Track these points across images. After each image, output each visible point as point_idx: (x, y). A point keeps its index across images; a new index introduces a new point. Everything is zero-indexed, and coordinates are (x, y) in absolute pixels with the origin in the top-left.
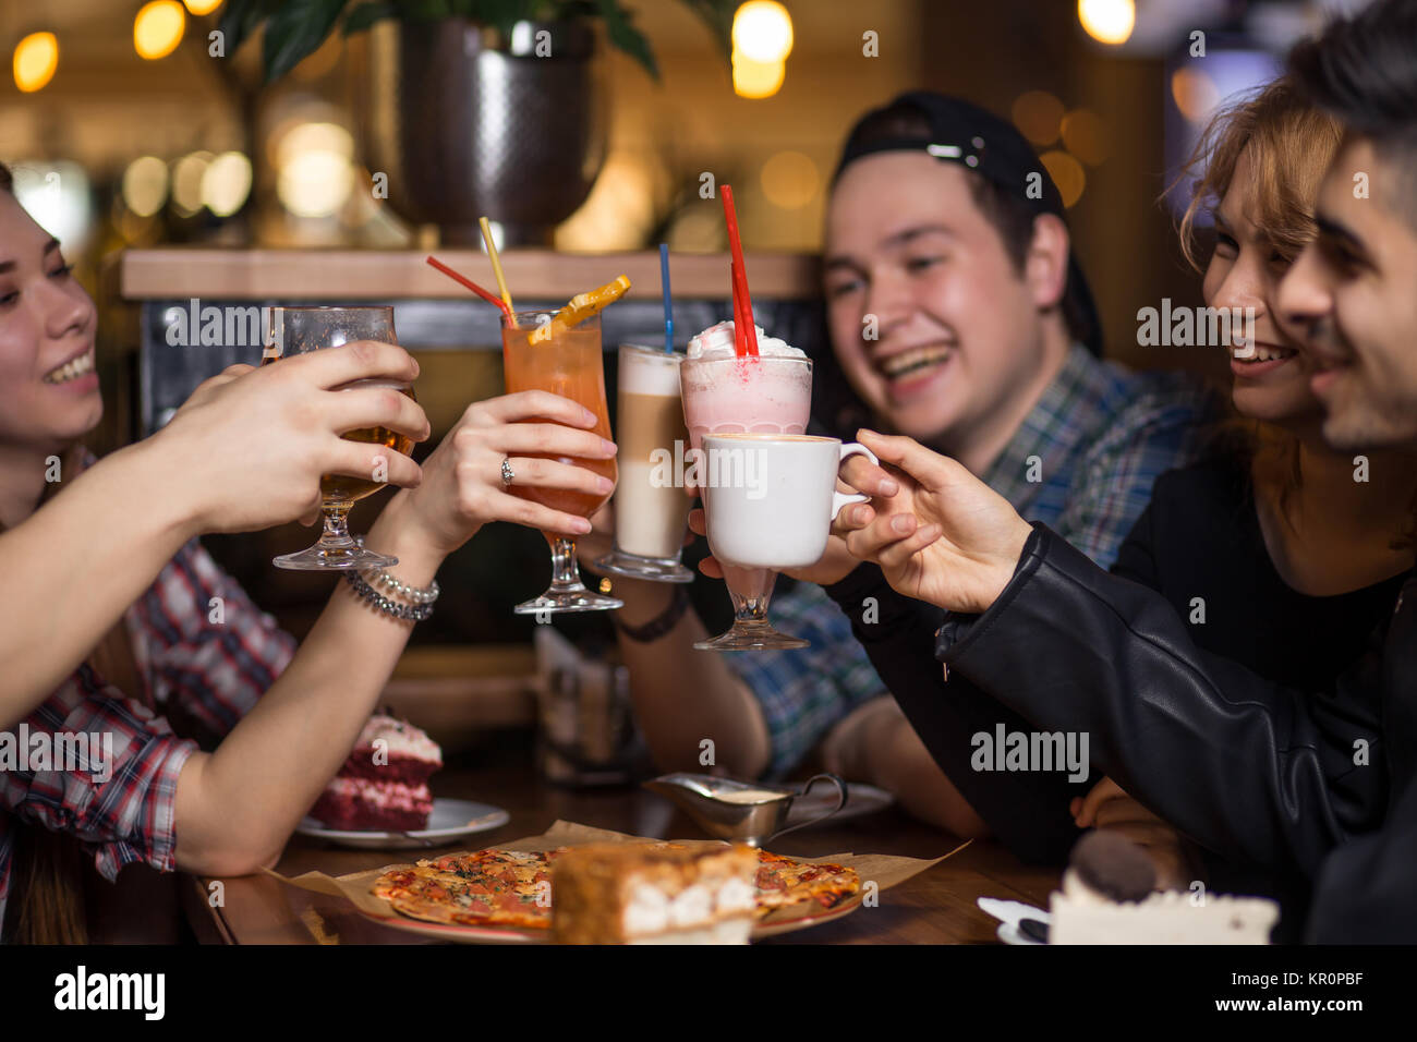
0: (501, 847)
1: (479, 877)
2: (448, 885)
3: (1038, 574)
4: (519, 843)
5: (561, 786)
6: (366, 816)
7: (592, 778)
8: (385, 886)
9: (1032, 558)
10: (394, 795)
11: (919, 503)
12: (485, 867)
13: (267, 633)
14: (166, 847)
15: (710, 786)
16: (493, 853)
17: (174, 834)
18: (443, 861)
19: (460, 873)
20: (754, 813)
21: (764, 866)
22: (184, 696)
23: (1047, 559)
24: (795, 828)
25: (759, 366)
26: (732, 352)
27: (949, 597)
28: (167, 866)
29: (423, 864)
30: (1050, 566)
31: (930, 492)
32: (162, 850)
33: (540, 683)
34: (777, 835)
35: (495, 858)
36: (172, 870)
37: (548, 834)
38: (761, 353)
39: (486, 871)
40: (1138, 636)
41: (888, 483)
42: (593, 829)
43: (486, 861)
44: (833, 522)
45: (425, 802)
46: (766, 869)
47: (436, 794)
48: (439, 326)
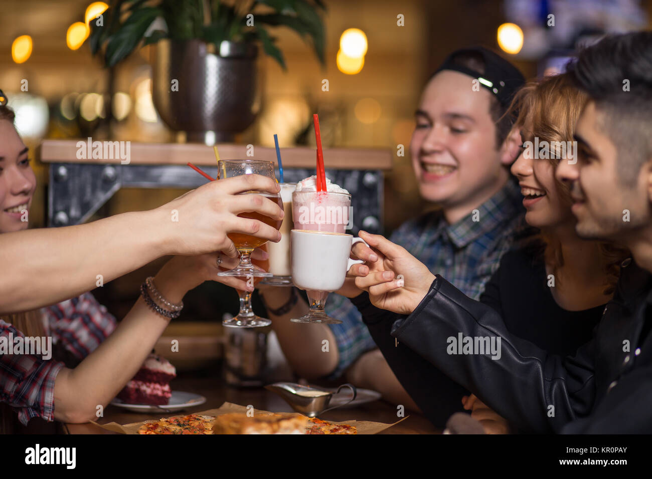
0: (199, 413)
1: (187, 426)
2: (173, 430)
3: (436, 297)
4: (207, 412)
5: (232, 386)
6: (141, 398)
7: (247, 383)
8: (144, 429)
9: (433, 289)
10: (154, 389)
11: (385, 265)
12: (190, 422)
13: (103, 315)
14: (50, 411)
15: (296, 388)
16: (195, 416)
17: (53, 405)
18: (172, 419)
19: (179, 425)
20: (314, 401)
21: (315, 425)
22: (64, 342)
23: (440, 291)
24: (333, 408)
25: (326, 196)
26: (315, 189)
27: (397, 307)
28: (50, 419)
29: (163, 420)
30: (441, 294)
31: (390, 260)
32: (48, 412)
33: (225, 340)
34: (325, 411)
35: (195, 418)
36: (52, 421)
37: (221, 408)
38: (328, 190)
39: (191, 424)
40: (481, 326)
41: (373, 256)
42: (241, 406)
43: (191, 419)
44: (347, 272)
45: (167, 392)
46: (316, 426)
47: (173, 389)
48: (184, 178)
